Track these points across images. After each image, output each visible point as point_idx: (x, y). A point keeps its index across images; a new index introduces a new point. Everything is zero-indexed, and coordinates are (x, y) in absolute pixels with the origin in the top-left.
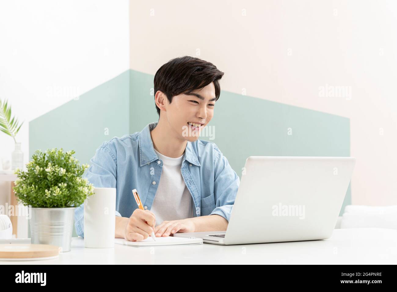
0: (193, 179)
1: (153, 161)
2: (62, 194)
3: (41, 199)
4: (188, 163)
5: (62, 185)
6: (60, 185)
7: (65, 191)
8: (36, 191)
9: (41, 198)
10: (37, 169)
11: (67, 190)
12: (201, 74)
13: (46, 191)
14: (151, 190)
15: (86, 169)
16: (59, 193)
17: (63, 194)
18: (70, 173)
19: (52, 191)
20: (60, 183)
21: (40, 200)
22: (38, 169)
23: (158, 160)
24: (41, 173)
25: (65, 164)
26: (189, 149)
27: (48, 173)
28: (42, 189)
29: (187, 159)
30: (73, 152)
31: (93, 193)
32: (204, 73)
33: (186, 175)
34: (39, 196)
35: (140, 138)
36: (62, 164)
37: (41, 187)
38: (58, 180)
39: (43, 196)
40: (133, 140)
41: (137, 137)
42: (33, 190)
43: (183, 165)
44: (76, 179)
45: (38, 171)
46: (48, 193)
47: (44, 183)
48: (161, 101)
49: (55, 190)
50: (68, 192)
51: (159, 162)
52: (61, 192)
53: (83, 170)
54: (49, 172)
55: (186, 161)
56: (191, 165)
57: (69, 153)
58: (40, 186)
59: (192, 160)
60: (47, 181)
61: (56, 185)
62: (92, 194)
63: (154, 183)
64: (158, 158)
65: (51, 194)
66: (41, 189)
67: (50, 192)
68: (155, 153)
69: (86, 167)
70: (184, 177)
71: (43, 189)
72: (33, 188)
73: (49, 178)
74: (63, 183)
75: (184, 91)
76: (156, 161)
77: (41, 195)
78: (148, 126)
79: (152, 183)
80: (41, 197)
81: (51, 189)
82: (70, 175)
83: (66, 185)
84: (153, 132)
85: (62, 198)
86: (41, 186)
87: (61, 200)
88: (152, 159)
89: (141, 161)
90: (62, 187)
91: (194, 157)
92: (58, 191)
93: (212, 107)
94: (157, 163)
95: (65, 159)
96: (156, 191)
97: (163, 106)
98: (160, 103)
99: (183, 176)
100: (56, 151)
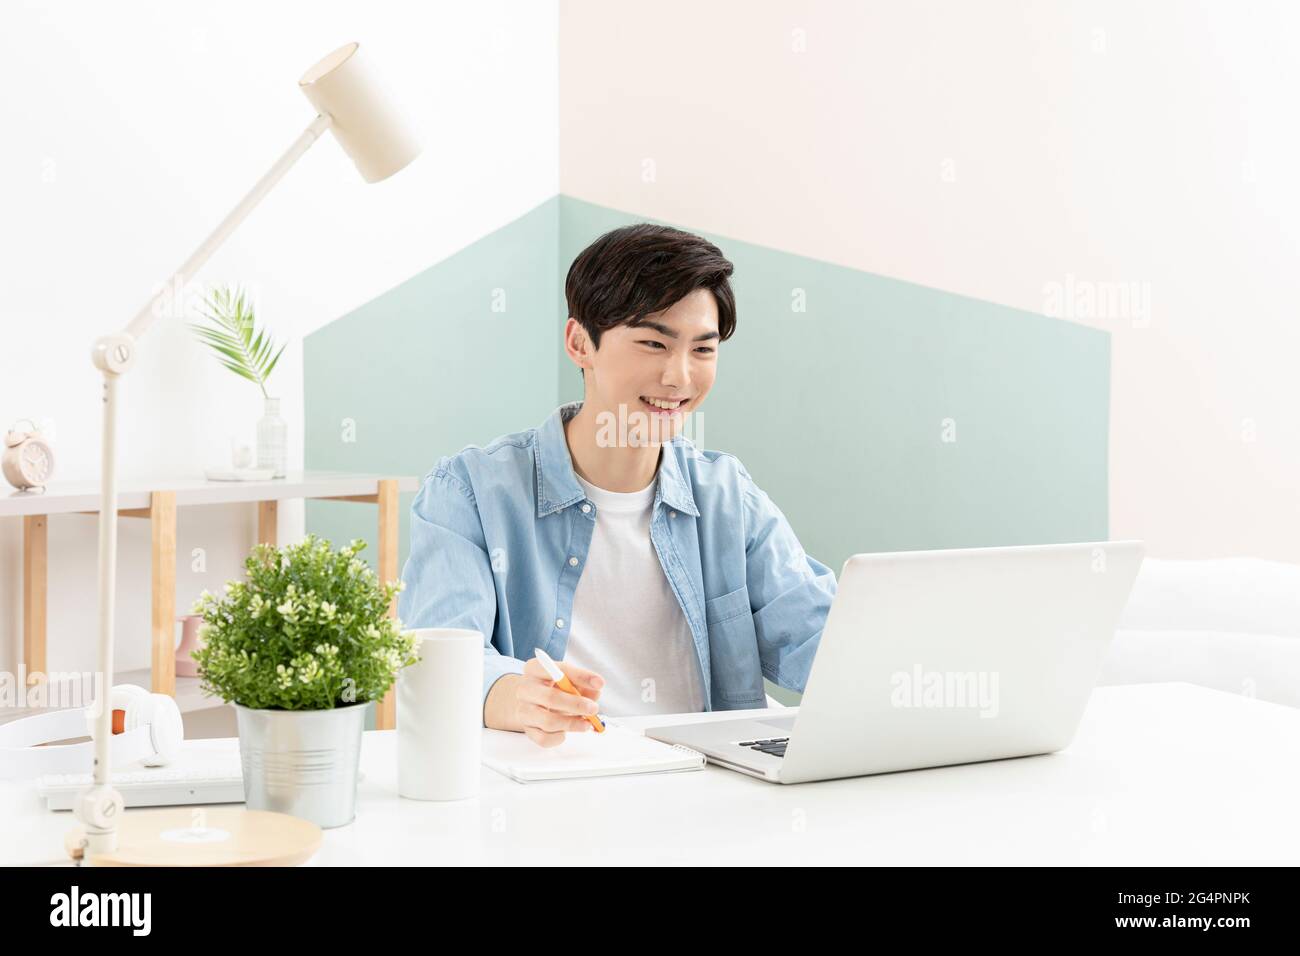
0: (678, 552)
1: (571, 504)
2: (325, 676)
3: (267, 691)
4: (667, 509)
5: (325, 649)
6: (320, 649)
7: (334, 665)
8: (252, 666)
9: (267, 688)
10: (254, 604)
11: (339, 663)
12: (665, 271)
13: (281, 668)
14: (565, 579)
15: (397, 593)
16: (315, 675)
17: (329, 674)
18: (348, 614)
19: (295, 668)
20: (322, 643)
21: (263, 692)
22: (258, 604)
23: (583, 502)
24: (267, 612)
25: (336, 587)
26: (669, 473)
27: (286, 618)
28: (270, 663)
29: (664, 500)
30: (362, 544)
31: (416, 658)
32: (671, 268)
33: (663, 542)
34: (261, 681)
35: (538, 445)
36: (325, 587)
37: (268, 657)
38: (315, 634)
39: (271, 682)
40: (519, 447)
41: (528, 441)
42: (243, 667)
43: (657, 513)
44: (367, 629)
45: (258, 609)
46: (284, 675)
47: (276, 643)
48: (580, 347)
49: (305, 666)
50: (342, 671)
51: (586, 509)
52: (322, 671)
53: (388, 599)
54: (288, 615)
55: (663, 504)
56: (673, 515)
57: (346, 551)
58: (264, 652)
59: (677, 501)
60: (283, 637)
61: (308, 648)
62: (414, 662)
63: (574, 562)
64: (584, 497)
65: (293, 677)
66: (265, 661)
67: (290, 671)
68: (577, 483)
69: (396, 589)
70: (656, 547)
71: (272, 660)
72: (243, 659)
73: (287, 630)
74: (327, 645)
75: (625, 318)
76: (578, 505)
77: (267, 679)
78: (557, 411)
79: (568, 560)
80: (267, 685)
81: (293, 662)
82: (350, 618)
83: (335, 650)
84: (573, 424)
85: (325, 686)
86: (267, 653)
87: (322, 690)
88: (567, 499)
89: (539, 504)
90: (326, 655)
91: (682, 493)
92: (312, 670)
93: (709, 354)
94: (582, 511)
95: (335, 571)
96: (578, 581)
97: (584, 356)
98: (577, 350)
99: (655, 543)
100: (312, 542)
